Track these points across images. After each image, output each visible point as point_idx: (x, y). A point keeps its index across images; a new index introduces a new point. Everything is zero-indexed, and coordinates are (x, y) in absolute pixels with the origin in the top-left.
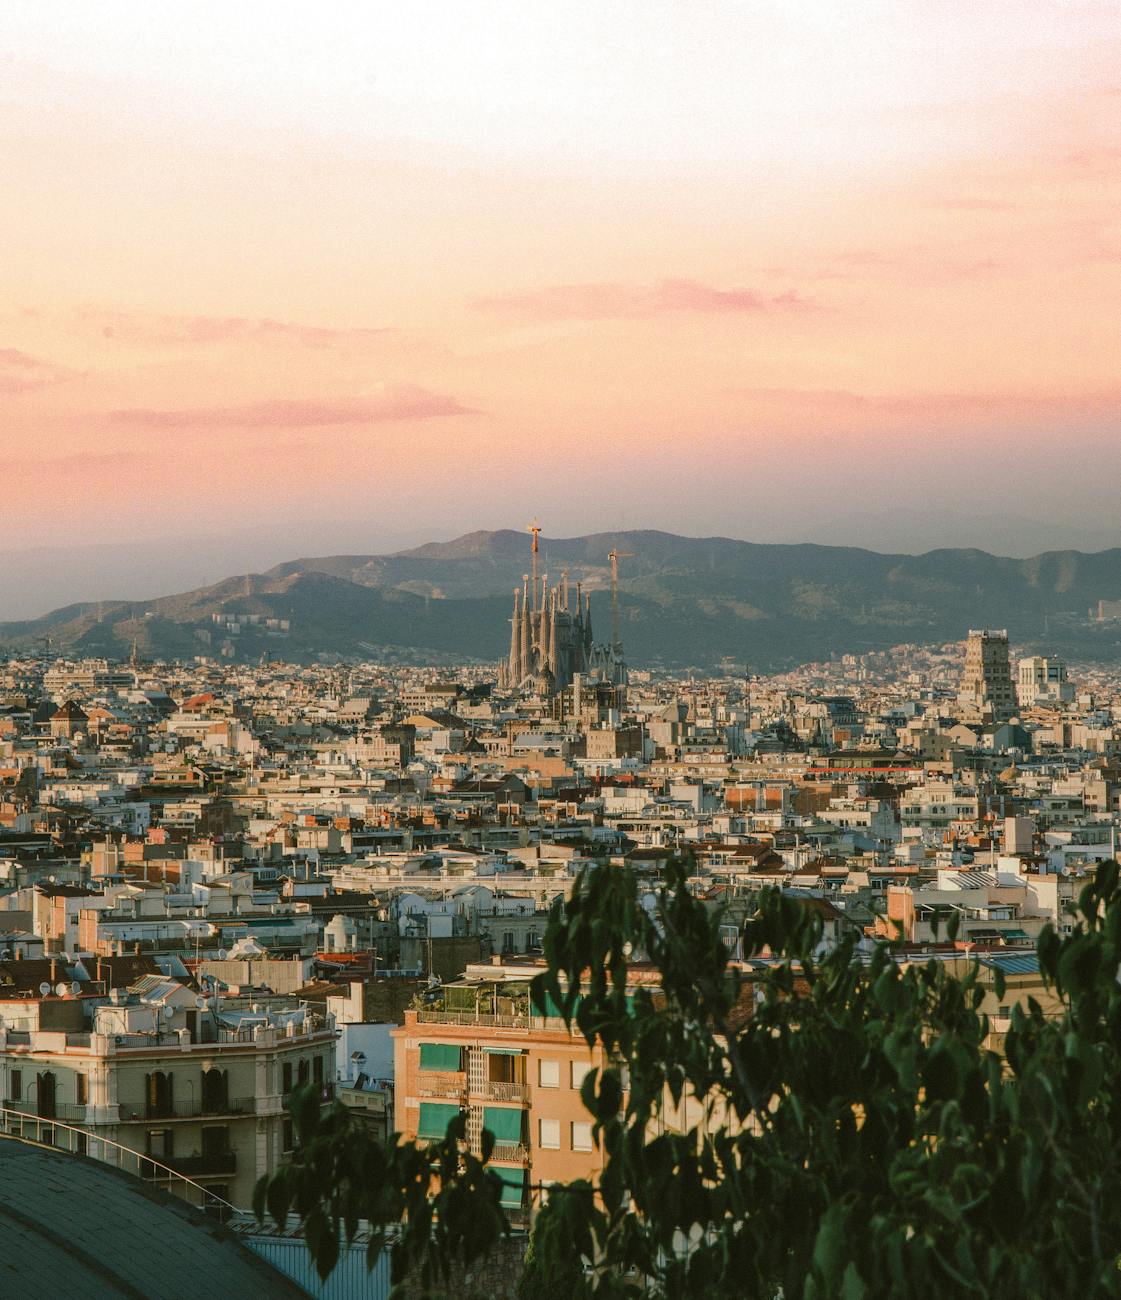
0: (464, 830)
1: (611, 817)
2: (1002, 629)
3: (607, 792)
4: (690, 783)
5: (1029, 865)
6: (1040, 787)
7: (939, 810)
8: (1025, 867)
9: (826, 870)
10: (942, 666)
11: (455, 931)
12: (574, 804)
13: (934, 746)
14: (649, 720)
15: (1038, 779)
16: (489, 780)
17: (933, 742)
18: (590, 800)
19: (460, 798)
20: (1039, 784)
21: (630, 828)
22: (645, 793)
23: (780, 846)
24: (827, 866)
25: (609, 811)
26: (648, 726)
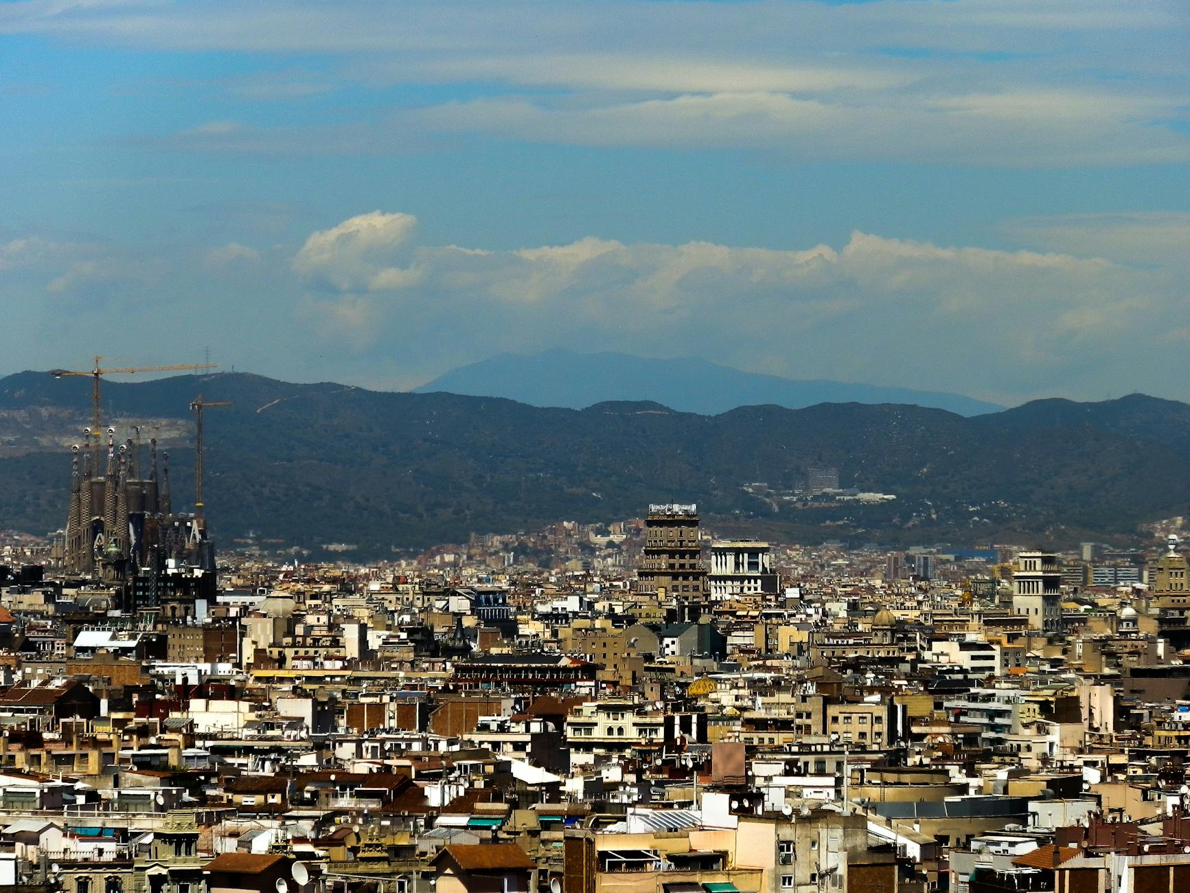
0: (21, 750)
1: (204, 737)
2: (690, 504)
3: (196, 704)
4: (299, 696)
5: (740, 802)
6: (738, 703)
7: (615, 731)
8: (735, 805)
9: (479, 806)
10: (610, 550)
11: (18, 877)
12: (157, 720)
13: (604, 650)
14: (245, 615)
15: (735, 692)
16: (46, 688)
17: (605, 645)
18: (175, 715)
19: (10, 710)
20: (737, 699)
21: (229, 751)
22: (245, 706)
23: (419, 776)
24: (480, 802)
25: (200, 730)
26: (244, 621)
